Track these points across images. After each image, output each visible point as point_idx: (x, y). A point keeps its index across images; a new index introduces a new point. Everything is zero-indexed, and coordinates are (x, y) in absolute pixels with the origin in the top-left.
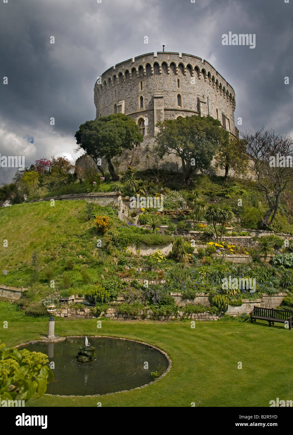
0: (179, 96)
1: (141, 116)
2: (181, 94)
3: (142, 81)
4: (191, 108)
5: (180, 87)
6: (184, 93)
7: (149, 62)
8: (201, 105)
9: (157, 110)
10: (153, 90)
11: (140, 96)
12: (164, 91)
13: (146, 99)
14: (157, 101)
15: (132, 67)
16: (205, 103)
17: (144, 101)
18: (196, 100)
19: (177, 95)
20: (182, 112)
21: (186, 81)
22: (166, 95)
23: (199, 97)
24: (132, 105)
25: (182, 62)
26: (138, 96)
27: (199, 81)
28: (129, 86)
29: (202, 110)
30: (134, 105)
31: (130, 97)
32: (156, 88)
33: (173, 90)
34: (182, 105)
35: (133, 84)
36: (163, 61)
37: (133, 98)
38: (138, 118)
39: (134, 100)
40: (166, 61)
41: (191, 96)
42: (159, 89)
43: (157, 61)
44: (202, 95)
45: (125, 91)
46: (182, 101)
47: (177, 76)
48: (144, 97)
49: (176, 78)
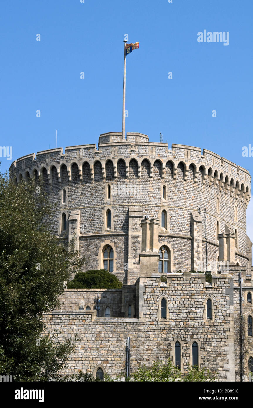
0: (164, 212)
1: (108, 242)
2: (167, 210)
3: (110, 184)
4: (181, 231)
5: (167, 199)
6: (171, 209)
7: (123, 158)
8: (195, 226)
9: (133, 237)
10: (127, 202)
11: (107, 208)
12: (144, 205)
13: (116, 216)
14: (134, 222)
15: (95, 159)
16: (201, 222)
17: (113, 219)
18: (188, 217)
19: (162, 210)
20: (167, 239)
21: (176, 187)
22: (146, 212)
23: (192, 212)
24: (93, 220)
25: (172, 159)
26: (103, 208)
27: (194, 185)
28: (88, 187)
29: (195, 233)
30: (96, 221)
31: (89, 207)
32: (132, 200)
33: (156, 204)
34: (169, 226)
35: (95, 187)
36: (144, 158)
37: (95, 210)
38: (103, 245)
39: (96, 213)
40: (148, 158)
41: (181, 212)
42: (136, 202)
43: (135, 157)
44: (197, 209)
45: (82, 194)
46: (169, 220)
47: (162, 181)
48: (112, 211)
49: (162, 184)
